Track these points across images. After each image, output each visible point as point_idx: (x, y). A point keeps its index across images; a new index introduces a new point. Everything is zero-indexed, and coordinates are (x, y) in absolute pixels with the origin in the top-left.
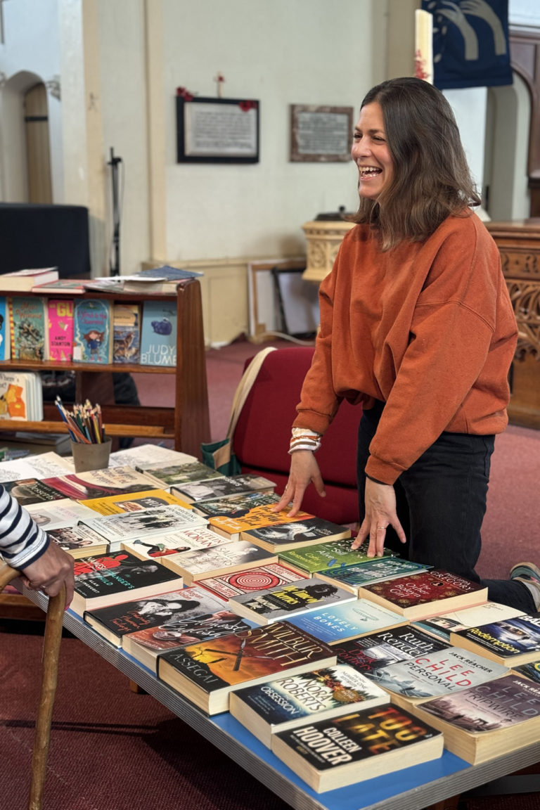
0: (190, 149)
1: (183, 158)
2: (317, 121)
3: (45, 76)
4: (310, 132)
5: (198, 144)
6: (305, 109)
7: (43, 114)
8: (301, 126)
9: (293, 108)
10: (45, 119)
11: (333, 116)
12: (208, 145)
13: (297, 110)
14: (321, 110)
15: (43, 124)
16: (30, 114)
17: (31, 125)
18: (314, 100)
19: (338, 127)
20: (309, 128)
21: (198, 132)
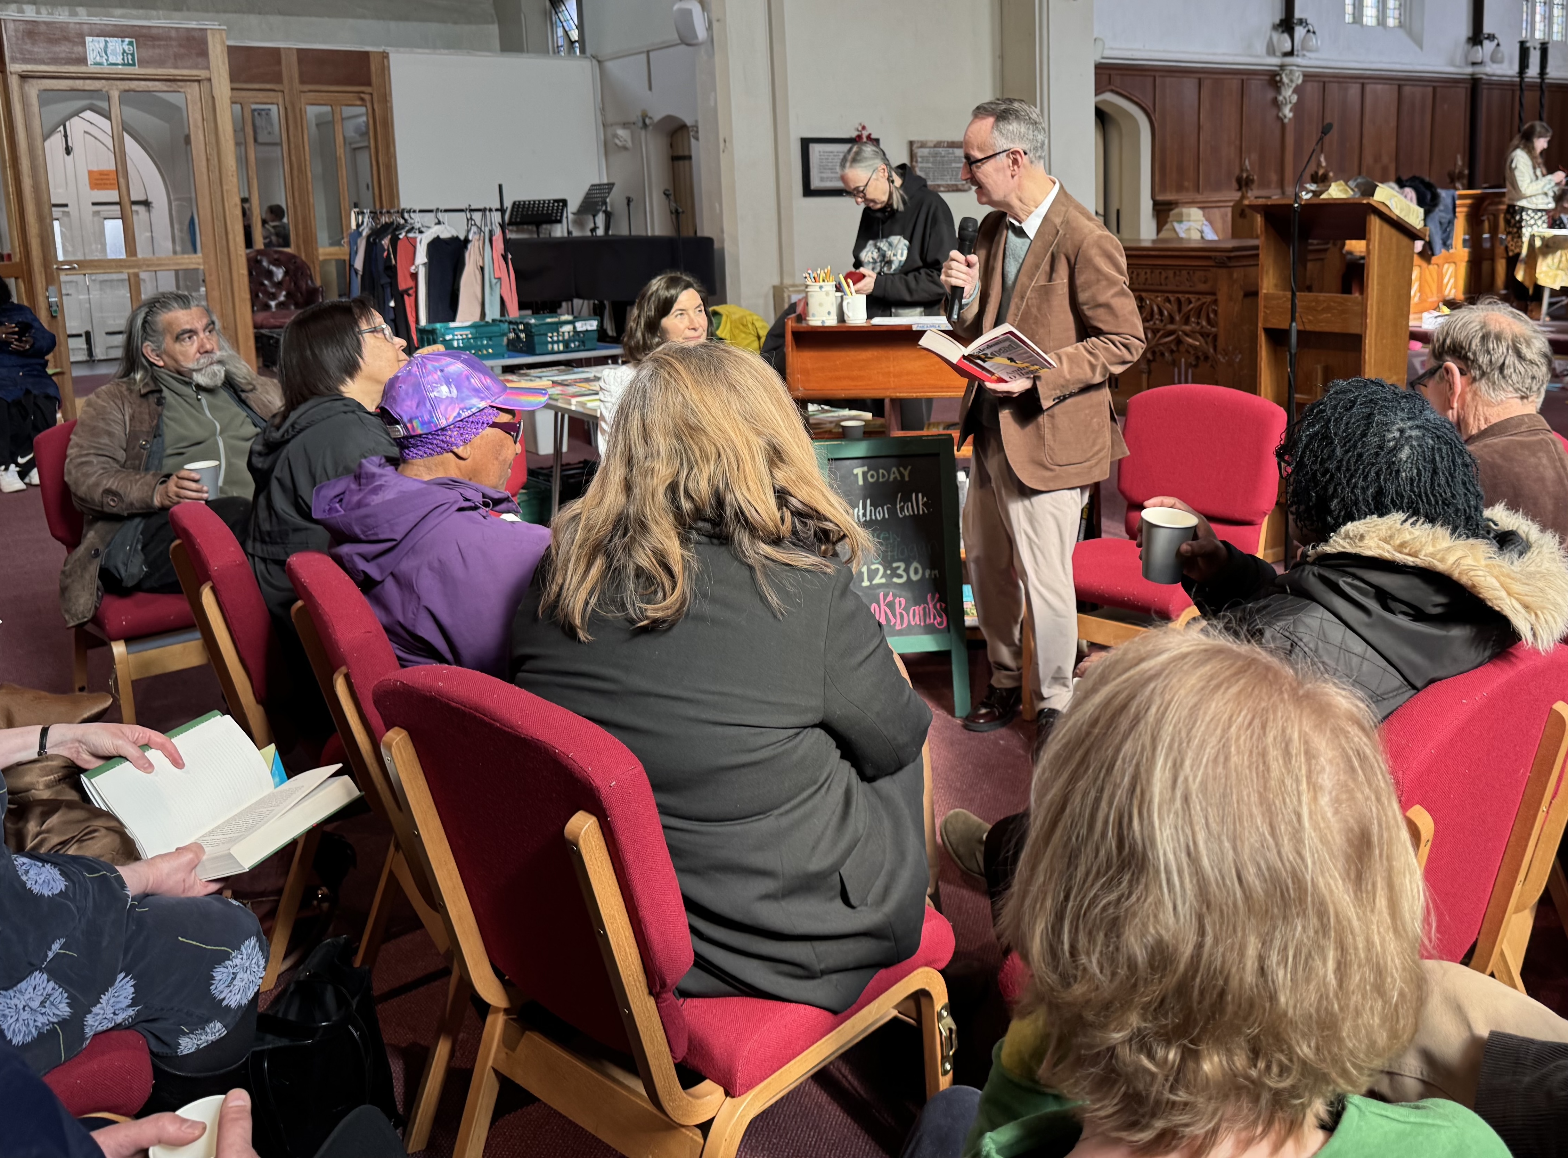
0: (815, 184)
1: (808, 191)
2: (935, 155)
3: (689, 122)
4: (930, 165)
5: (822, 179)
6: (923, 145)
7: (686, 153)
8: (919, 159)
9: (911, 143)
10: (689, 158)
11: (951, 150)
12: (831, 180)
13: (915, 146)
14: (938, 145)
15: (687, 162)
16: (675, 154)
17: (676, 163)
18: (932, 137)
19: (956, 160)
20: (927, 162)
21: (822, 168)
